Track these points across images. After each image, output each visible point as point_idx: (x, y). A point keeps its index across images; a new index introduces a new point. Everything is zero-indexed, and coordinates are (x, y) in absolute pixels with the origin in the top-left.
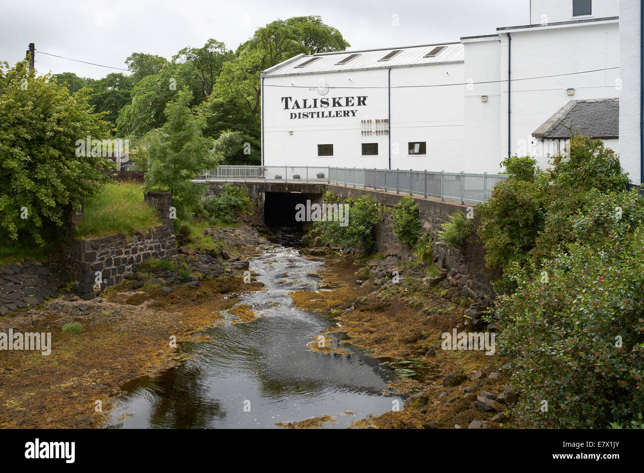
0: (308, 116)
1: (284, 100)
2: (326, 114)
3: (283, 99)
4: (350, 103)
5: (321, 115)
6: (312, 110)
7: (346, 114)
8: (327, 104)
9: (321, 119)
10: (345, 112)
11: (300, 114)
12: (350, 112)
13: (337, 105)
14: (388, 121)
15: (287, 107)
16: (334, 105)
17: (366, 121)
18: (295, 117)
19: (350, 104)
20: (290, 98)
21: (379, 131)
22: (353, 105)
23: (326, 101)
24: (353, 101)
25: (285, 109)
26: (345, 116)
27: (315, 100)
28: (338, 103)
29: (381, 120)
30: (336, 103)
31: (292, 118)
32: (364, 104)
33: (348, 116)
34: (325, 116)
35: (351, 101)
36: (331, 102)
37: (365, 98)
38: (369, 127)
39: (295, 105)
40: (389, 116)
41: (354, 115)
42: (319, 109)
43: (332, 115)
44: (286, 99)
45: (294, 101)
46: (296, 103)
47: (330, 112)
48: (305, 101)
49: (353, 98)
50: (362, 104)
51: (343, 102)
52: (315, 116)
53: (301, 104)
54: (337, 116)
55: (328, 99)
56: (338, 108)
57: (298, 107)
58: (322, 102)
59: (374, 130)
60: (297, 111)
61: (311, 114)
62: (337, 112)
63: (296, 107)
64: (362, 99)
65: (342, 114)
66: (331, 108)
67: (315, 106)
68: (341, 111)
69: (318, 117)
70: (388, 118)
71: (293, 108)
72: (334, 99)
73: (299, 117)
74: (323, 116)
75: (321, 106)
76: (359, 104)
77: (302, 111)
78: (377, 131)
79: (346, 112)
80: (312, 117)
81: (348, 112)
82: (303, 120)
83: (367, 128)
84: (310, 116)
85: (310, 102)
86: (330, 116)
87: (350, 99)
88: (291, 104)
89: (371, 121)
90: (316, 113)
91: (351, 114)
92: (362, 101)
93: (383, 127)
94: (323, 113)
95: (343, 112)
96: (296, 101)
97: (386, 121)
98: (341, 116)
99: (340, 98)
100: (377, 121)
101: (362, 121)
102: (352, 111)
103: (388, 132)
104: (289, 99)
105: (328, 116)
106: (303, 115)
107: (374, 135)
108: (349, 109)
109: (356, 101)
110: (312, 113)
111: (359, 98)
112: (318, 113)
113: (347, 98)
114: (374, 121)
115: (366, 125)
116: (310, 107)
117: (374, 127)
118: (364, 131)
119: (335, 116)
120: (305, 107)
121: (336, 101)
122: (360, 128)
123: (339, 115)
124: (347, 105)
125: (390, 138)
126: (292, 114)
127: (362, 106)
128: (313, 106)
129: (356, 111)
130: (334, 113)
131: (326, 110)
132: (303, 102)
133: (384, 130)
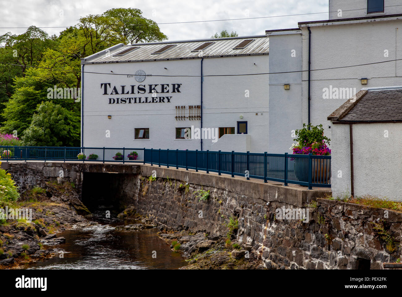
0: (125, 101)
1: (103, 85)
2: (143, 99)
3: (102, 85)
4: (165, 89)
5: (138, 100)
6: (130, 96)
7: (161, 100)
8: (144, 90)
9: (138, 105)
10: (160, 98)
11: (118, 99)
12: (166, 99)
13: (153, 91)
14: (200, 107)
15: (106, 93)
16: (151, 92)
17: (180, 107)
18: (114, 102)
19: (165, 91)
20: (109, 84)
21: (192, 116)
22: (168, 92)
23: (143, 87)
24: (168, 88)
25: (104, 94)
26: (160, 102)
27: (133, 87)
29: (194, 107)
31: (110, 103)
32: (178, 91)
33: (163, 102)
34: (142, 101)
35: (166, 88)
36: (147, 88)
37: (179, 86)
38: (183, 113)
39: (114, 91)
40: (202, 102)
41: (169, 101)
42: (136, 95)
43: (148, 101)
44: (106, 85)
45: (112, 87)
46: (115, 88)
47: (146, 98)
48: (123, 87)
49: (168, 85)
50: (176, 91)
51: (159, 89)
52: (133, 101)
53: (119, 90)
54: (153, 102)
55: (144, 86)
56: (154, 95)
57: (117, 93)
58: (139, 89)
59: (187, 115)
60: (115, 97)
61: (128, 99)
62: (153, 98)
63: (115, 93)
64: (176, 86)
65: (158, 100)
66: (147, 94)
67: (133, 92)
69: (135, 102)
70: (199, 104)
71: (112, 94)
72: (151, 86)
73: (118, 103)
74: (140, 102)
75: (139, 92)
76: (174, 91)
77: (120, 96)
78: (190, 117)
79: (162, 99)
80: (130, 102)
81: (164, 98)
82: (121, 106)
83: (181, 113)
84: (128, 101)
85: (128, 89)
86: (146, 102)
87: (165, 86)
88: (110, 90)
89: (184, 106)
90: (134, 99)
91: (166, 100)
92: (176, 88)
93: (196, 112)
94: (140, 99)
95: (158, 98)
96: (115, 87)
97: (198, 107)
98: (157, 102)
99: (156, 85)
100: (191, 107)
101: (176, 107)
102: (167, 98)
103: (200, 117)
104: (108, 85)
105: (145, 102)
106: (121, 100)
107: (187, 120)
108: (164, 95)
109: (170, 88)
110: (130, 99)
111: (174, 85)
112: (135, 99)
113: (163, 86)
114: (187, 108)
115: (180, 111)
116: (128, 93)
117: (187, 113)
118: (178, 116)
119: (152, 101)
120: (123, 93)
121: (153, 88)
122: (175, 113)
123: (155, 101)
124: (163, 91)
125: (202, 123)
126: (110, 99)
127: (177, 93)
128: (130, 92)
129: (171, 97)
130: (150, 99)
131: (143, 96)
132: (121, 88)
133: (196, 115)
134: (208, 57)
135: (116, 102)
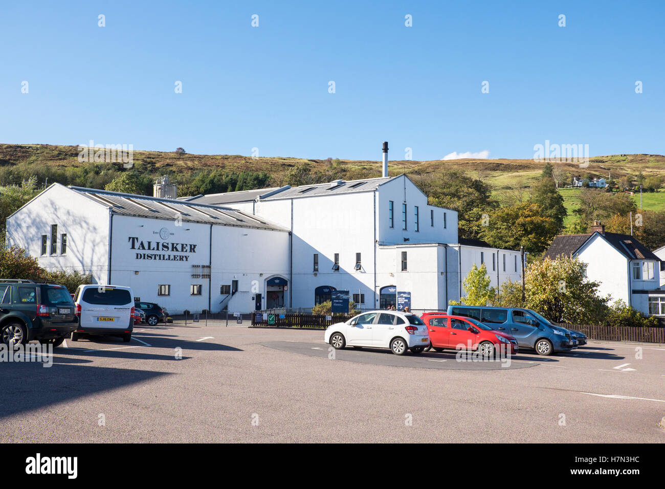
0: (151, 258)
1: (131, 240)
2: (166, 257)
3: (130, 238)
5: (162, 257)
7: (181, 259)
8: (167, 248)
9: (162, 261)
10: (180, 256)
11: (144, 255)
14: (209, 267)
15: (133, 247)
16: (173, 250)
17: (196, 266)
18: (141, 258)
19: (185, 250)
20: (137, 239)
21: (205, 275)
22: (186, 251)
23: (166, 245)
24: (186, 248)
26: (180, 260)
27: (158, 244)
28: (176, 248)
29: (206, 266)
30: (174, 248)
31: (137, 258)
32: (194, 251)
33: (183, 260)
36: (170, 246)
37: (195, 246)
38: (198, 271)
39: (141, 246)
40: (210, 263)
41: (187, 260)
42: (161, 252)
43: (171, 259)
44: (133, 239)
45: (140, 242)
46: (142, 244)
47: (169, 256)
48: (149, 243)
49: (186, 245)
51: (179, 247)
52: (157, 258)
53: (146, 246)
54: (175, 260)
55: (168, 244)
56: (175, 253)
57: (144, 248)
58: (163, 246)
59: (201, 274)
60: (142, 252)
62: (175, 256)
63: (141, 248)
64: (193, 247)
65: (178, 258)
66: (169, 252)
67: (158, 249)
68: (178, 256)
69: (160, 259)
70: (208, 264)
71: (139, 249)
72: (173, 244)
73: (144, 258)
74: (164, 259)
75: (163, 249)
76: (191, 251)
77: (147, 252)
78: (203, 275)
80: (155, 259)
81: (183, 256)
82: (147, 262)
83: (196, 271)
84: (153, 257)
85: (153, 245)
86: (169, 259)
87: (185, 246)
88: (137, 245)
89: (199, 266)
91: (184, 259)
92: (193, 248)
93: (206, 271)
94: (164, 256)
96: (142, 242)
98: (177, 260)
99: (177, 244)
100: (203, 267)
101: (193, 265)
102: (186, 257)
103: (209, 276)
104: (135, 240)
106: (148, 256)
107: (201, 278)
108: (183, 254)
109: (188, 248)
110: (155, 255)
111: (191, 245)
112: (160, 255)
113: (183, 245)
114: (201, 267)
115: (196, 269)
116: (154, 249)
117: (200, 271)
118: (194, 274)
119: (173, 259)
120: (149, 248)
121: (175, 246)
122: (190, 270)
124: (182, 251)
125: (210, 280)
126: (137, 254)
127: (193, 253)
128: (156, 249)
129: (188, 256)
130: (172, 257)
131: (167, 253)
132: (147, 243)
133: (207, 274)
134: (216, 224)
135: (143, 257)
